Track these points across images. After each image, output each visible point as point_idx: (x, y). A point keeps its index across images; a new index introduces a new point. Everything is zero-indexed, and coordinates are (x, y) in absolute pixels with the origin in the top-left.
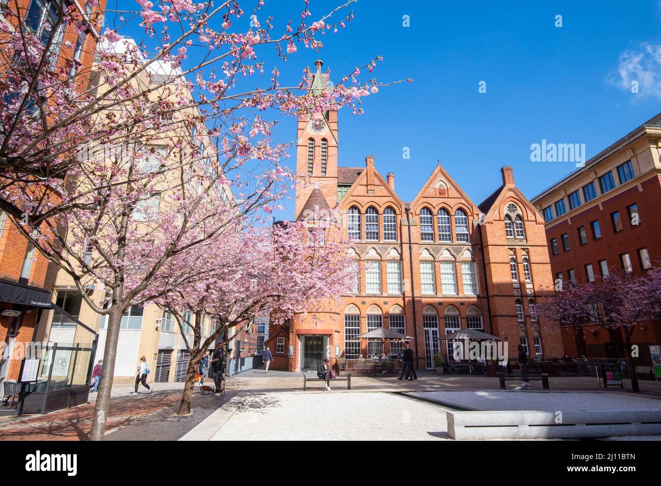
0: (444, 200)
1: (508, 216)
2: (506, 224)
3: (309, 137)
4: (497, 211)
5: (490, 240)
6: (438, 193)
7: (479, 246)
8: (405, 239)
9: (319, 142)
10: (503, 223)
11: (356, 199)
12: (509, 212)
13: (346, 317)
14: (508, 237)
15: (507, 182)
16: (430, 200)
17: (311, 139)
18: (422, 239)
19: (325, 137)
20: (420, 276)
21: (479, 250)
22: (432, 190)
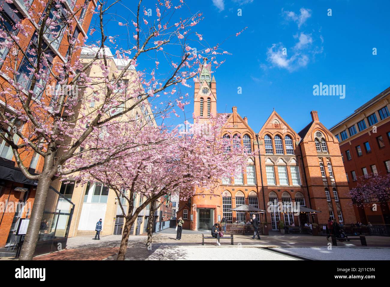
0: (278, 130)
1: (316, 139)
2: (316, 143)
3: (201, 97)
4: (310, 136)
5: (307, 153)
6: (274, 126)
7: (300, 157)
9: (206, 99)
10: (314, 143)
11: (227, 130)
12: (317, 137)
13: (223, 198)
14: (317, 151)
15: (314, 120)
16: (270, 131)
18: (266, 153)
19: (209, 97)
20: (266, 174)
21: (300, 159)
22: (271, 125)
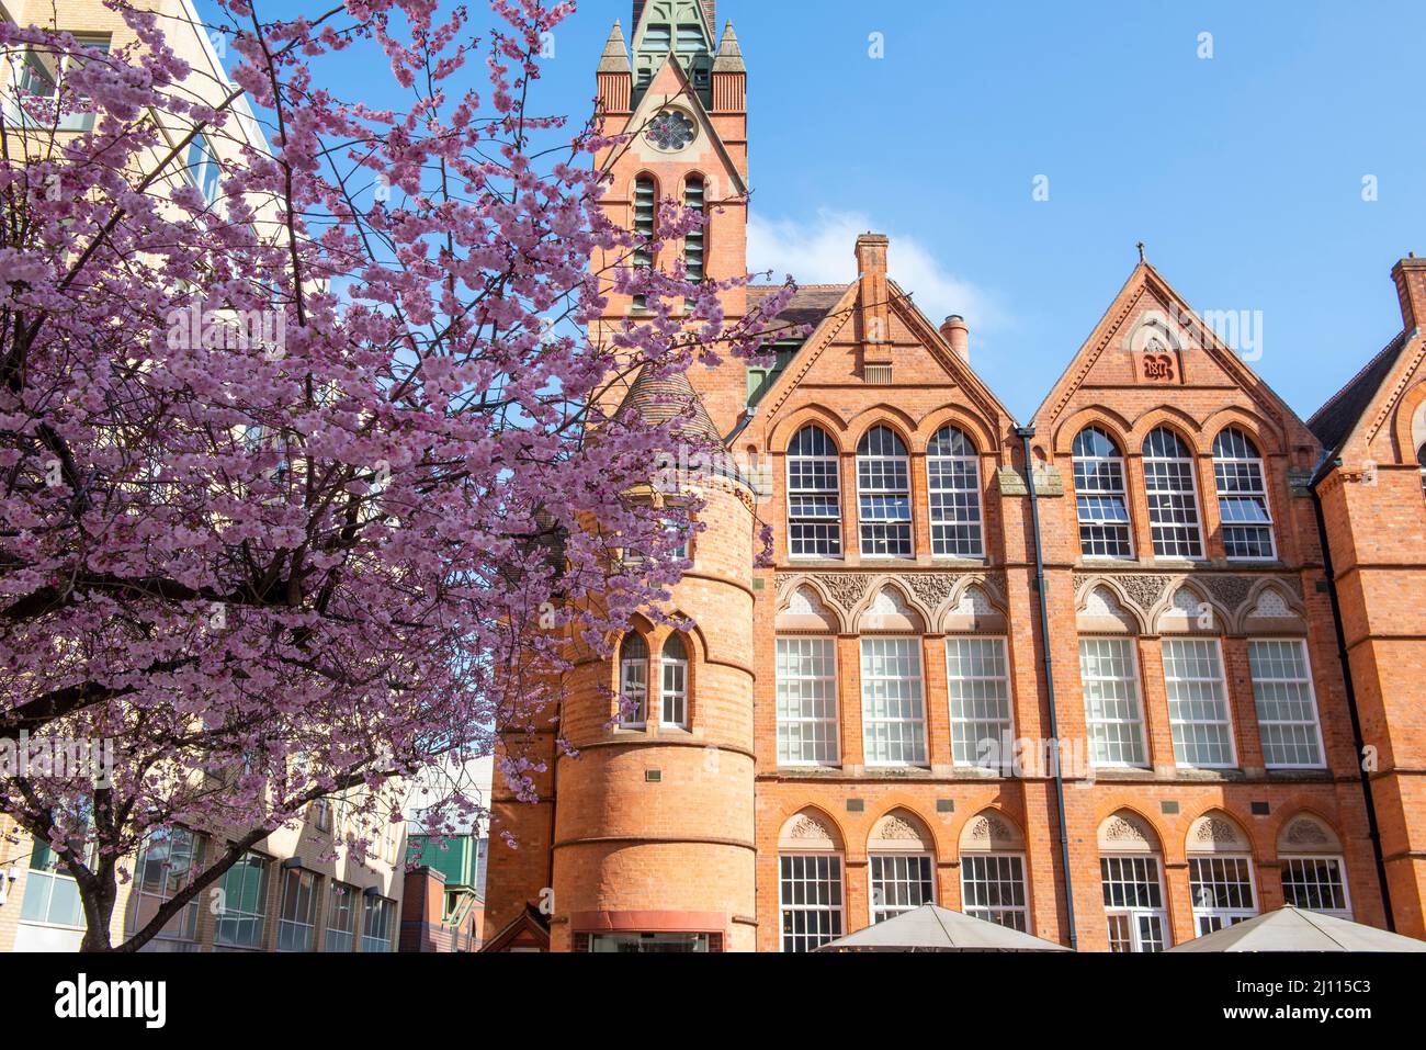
0: (1167, 397)
3: (639, 169)
4: (1387, 430)
5: (1366, 547)
6: (1141, 370)
7: (1319, 574)
8: (1015, 549)
9: (673, 187)
10: (1411, 478)
11: (817, 396)
13: (786, 861)
15: (1419, 319)
16: (1111, 399)
17: (646, 179)
18: (1086, 549)
19: (699, 168)
20: (1079, 700)
21: (1319, 589)
22: (1118, 359)
